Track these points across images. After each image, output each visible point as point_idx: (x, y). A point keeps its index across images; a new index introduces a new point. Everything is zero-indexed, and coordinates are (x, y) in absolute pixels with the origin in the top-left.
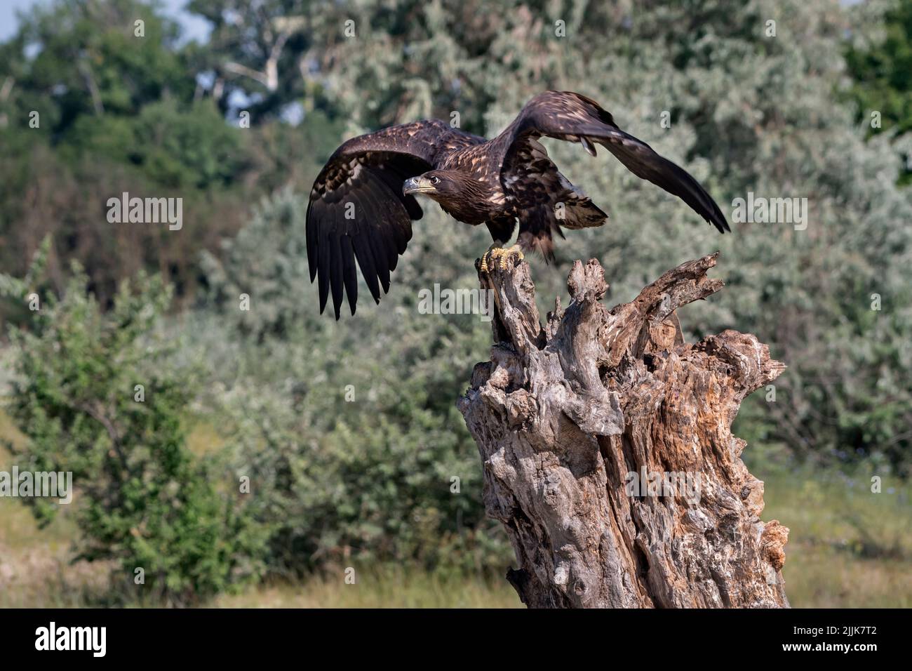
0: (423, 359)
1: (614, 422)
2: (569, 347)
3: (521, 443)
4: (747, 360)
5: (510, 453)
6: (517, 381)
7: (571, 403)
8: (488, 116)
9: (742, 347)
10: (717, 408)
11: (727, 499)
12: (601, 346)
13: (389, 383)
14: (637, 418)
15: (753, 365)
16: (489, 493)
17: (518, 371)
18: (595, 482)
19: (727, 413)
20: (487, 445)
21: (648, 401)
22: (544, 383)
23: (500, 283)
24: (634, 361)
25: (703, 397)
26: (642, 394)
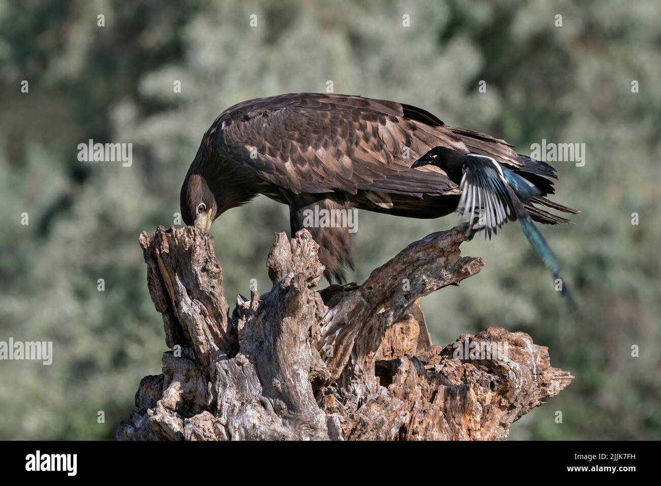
2: (270, 353)
4: (518, 368)
6: (199, 401)
7: (275, 431)
9: (512, 350)
12: (315, 350)
15: (526, 376)
17: (201, 387)
21: (381, 427)
22: (236, 402)
23: (175, 266)
24: (361, 371)
25: (457, 420)
26: (373, 417)
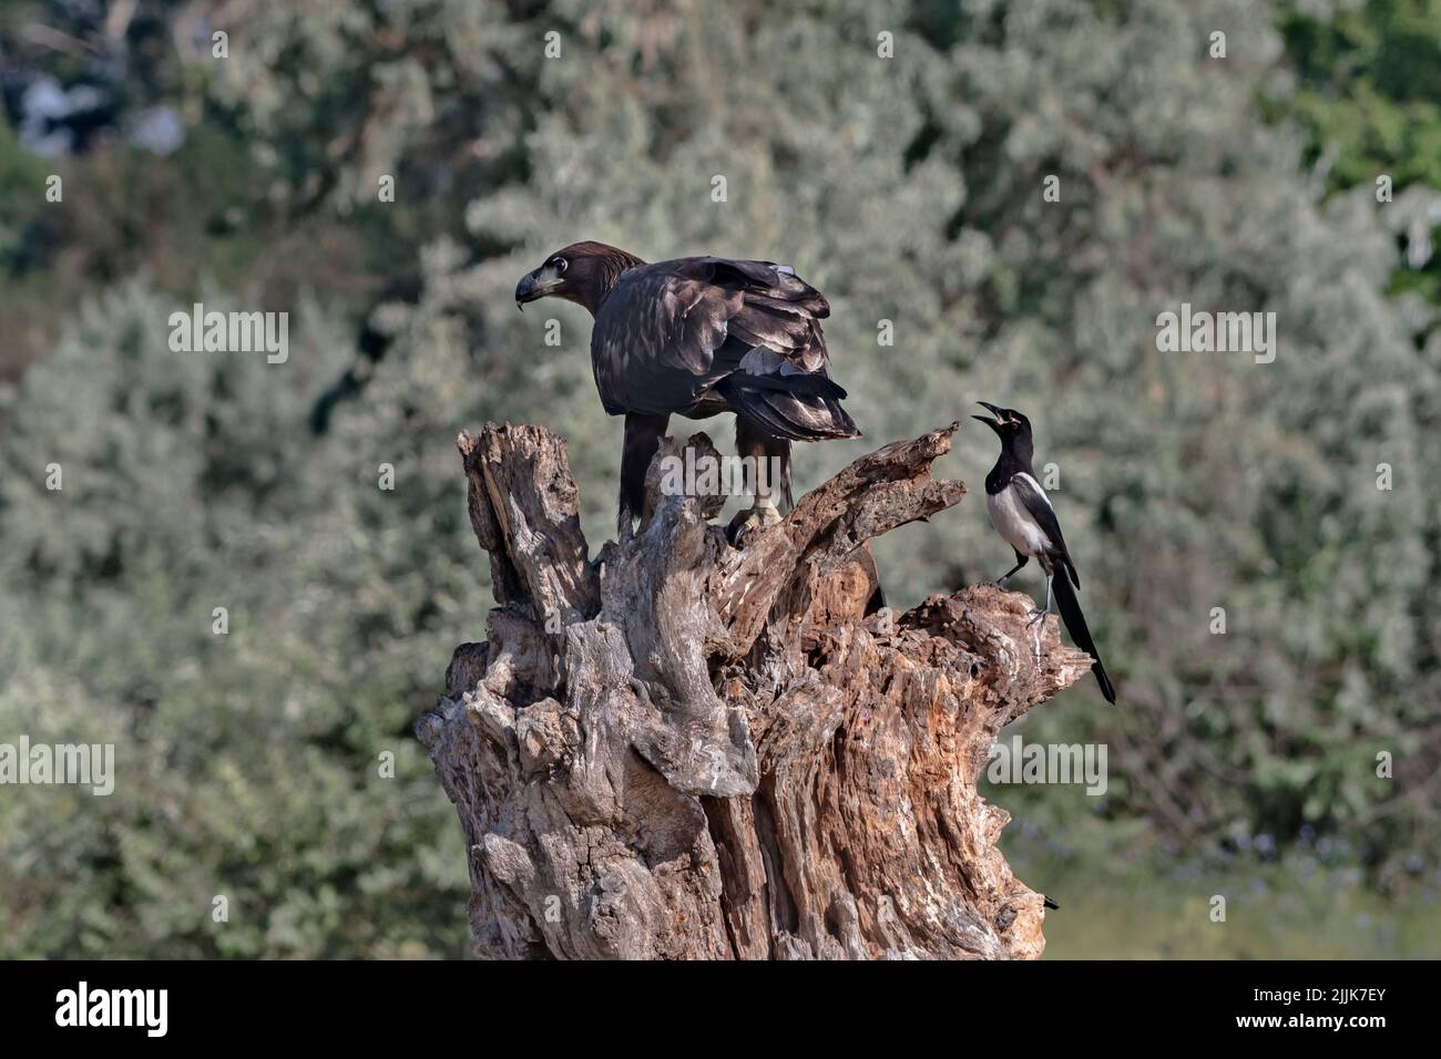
1: (737, 768)
2: (647, 615)
3: (547, 810)
4: (1013, 646)
5: (523, 830)
6: (540, 683)
7: (651, 729)
9: (1005, 619)
10: (951, 744)
11: (968, 929)
12: (714, 611)
13: (328, 685)
14: (785, 762)
15: (1024, 657)
16: (482, 912)
17: (543, 662)
18: (697, 892)
19: (969, 754)
20: (478, 812)
21: (807, 728)
22: (594, 686)
23: (509, 482)
24: (780, 645)
25: (921, 720)
26: (796, 712)
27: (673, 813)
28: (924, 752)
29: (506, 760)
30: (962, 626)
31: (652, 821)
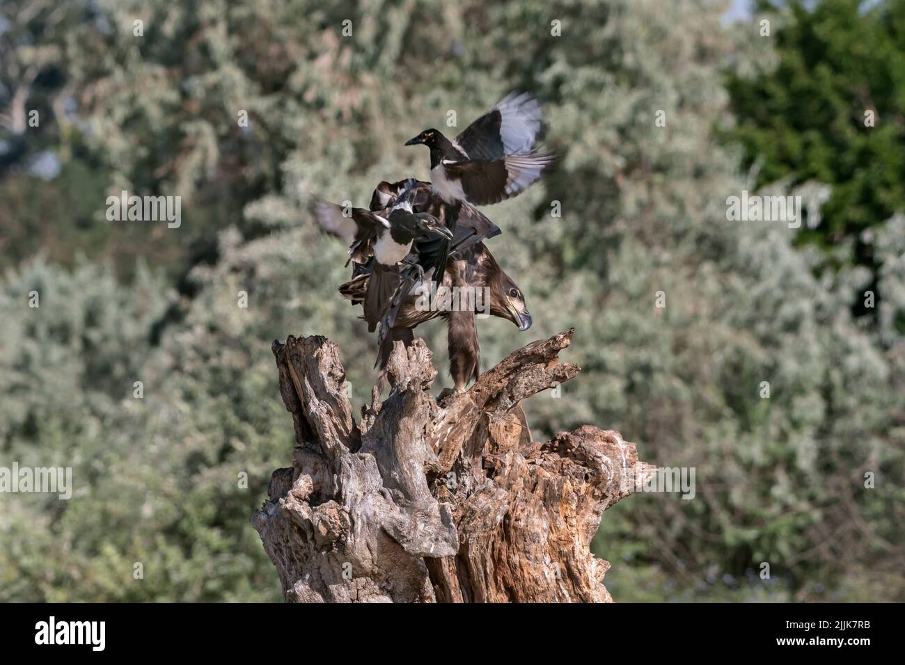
0: (209, 465)
1: (446, 540)
2: (389, 449)
3: (331, 567)
4: (609, 462)
5: (317, 580)
6: (325, 491)
7: (393, 517)
8: (287, 166)
9: (604, 446)
10: (574, 522)
12: (429, 446)
13: (167, 496)
14: (475, 535)
15: (616, 469)
17: (327, 479)
19: (585, 528)
20: (290, 570)
21: (487, 514)
22: (358, 493)
23: (304, 371)
24: (469, 465)
25: (555, 508)
26: (480, 505)
27: (408, 568)
28: (558, 528)
29: (306, 538)
30: (579, 451)
31: (395, 572)
